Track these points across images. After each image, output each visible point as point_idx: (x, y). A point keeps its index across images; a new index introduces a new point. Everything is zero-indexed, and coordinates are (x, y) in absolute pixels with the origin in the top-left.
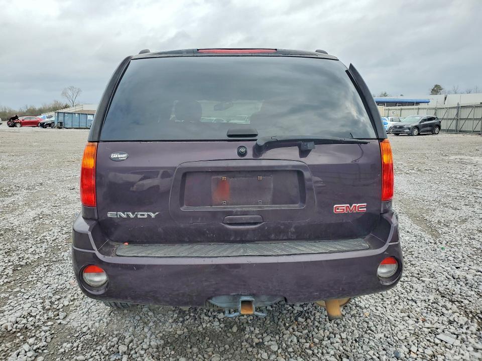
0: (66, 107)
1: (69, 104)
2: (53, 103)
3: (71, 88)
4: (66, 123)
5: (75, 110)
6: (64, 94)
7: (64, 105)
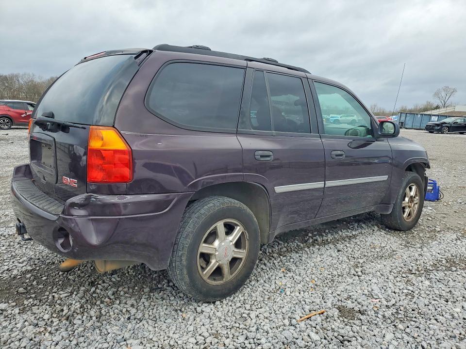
0: (437, 107)
1: (440, 104)
2: (425, 103)
3: (446, 89)
4: (406, 123)
5: (445, 111)
6: (437, 94)
7: (435, 106)
